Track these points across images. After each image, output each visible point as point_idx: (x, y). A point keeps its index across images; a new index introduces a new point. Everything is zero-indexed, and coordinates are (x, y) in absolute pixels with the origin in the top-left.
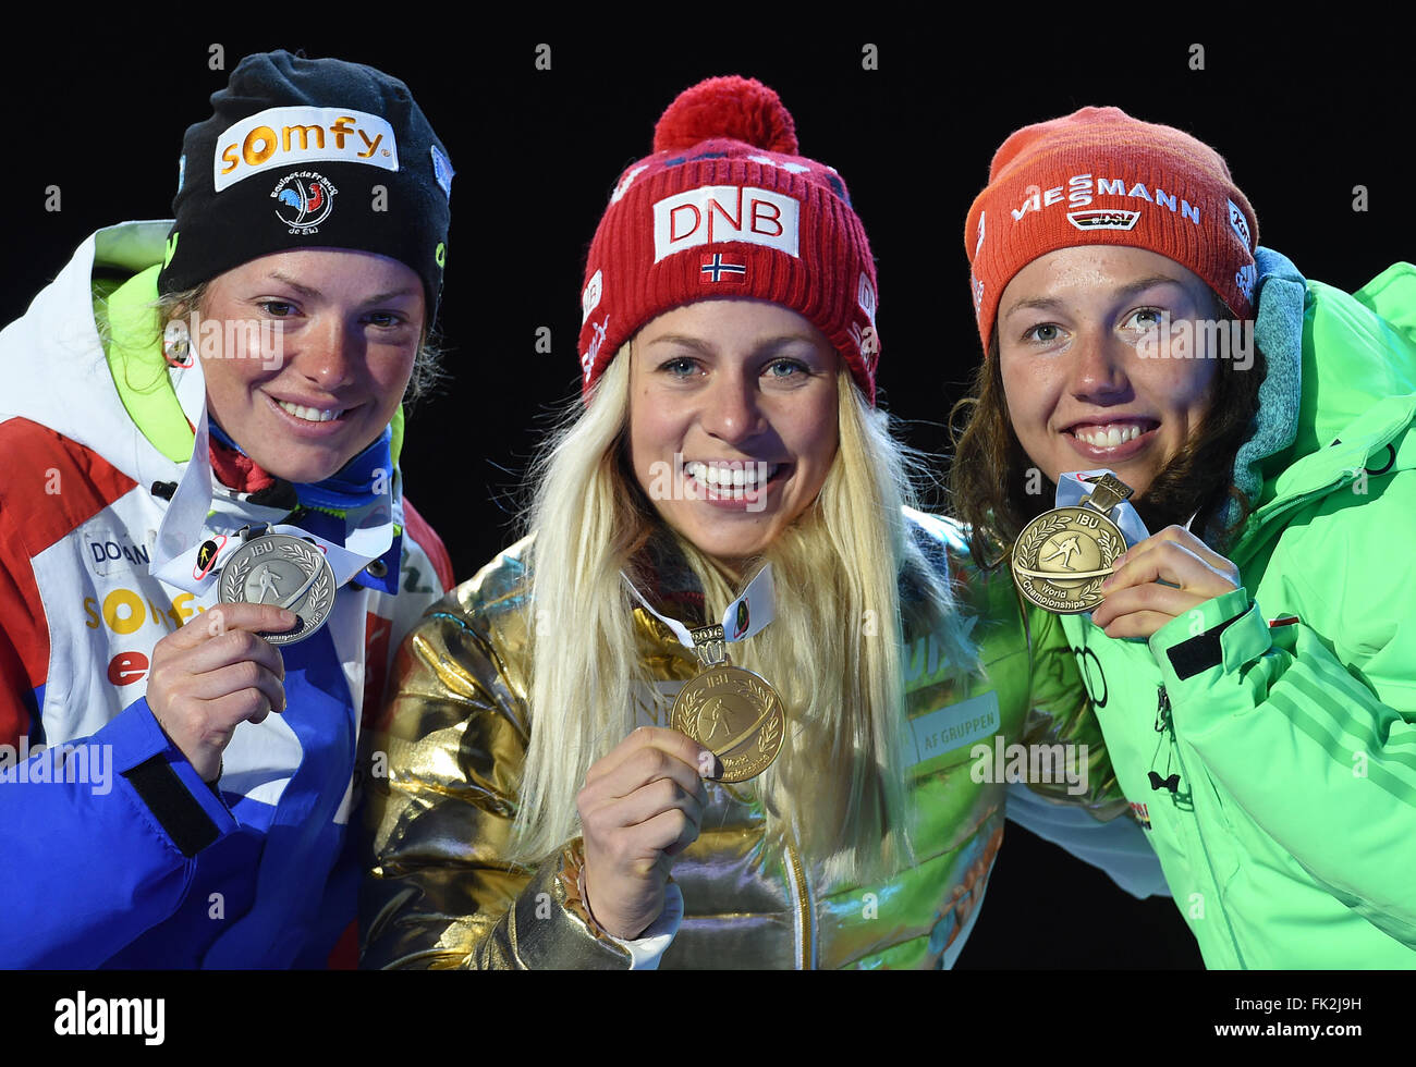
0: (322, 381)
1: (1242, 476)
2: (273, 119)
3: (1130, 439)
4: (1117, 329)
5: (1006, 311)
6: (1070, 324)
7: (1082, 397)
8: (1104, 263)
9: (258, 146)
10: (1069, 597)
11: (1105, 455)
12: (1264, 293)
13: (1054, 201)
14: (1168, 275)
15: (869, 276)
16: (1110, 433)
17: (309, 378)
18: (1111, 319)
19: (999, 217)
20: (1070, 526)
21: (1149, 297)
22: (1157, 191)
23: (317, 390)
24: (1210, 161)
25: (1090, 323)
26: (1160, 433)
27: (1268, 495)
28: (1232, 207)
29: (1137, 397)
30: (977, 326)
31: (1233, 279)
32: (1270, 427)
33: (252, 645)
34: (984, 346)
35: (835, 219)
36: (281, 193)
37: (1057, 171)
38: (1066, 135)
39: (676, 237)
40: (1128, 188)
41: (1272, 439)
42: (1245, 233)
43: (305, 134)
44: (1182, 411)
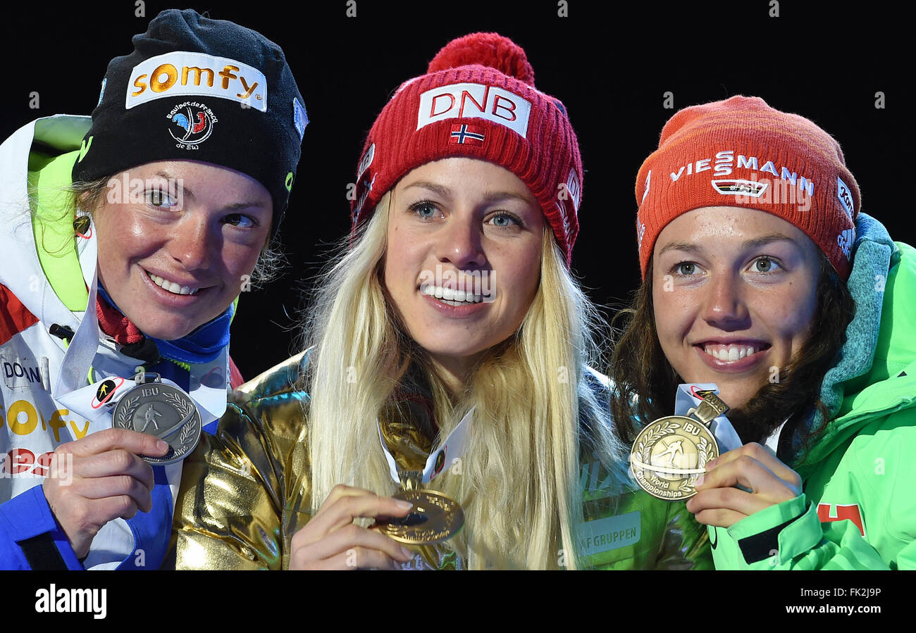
0: (185, 262)
1: (827, 394)
2: (177, 60)
3: (746, 356)
4: (743, 272)
5: (660, 250)
6: (707, 265)
7: (712, 323)
8: (736, 221)
9: (162, 78)
10: (670, 488)
11: (724, 367)
12: (859, 251)
13: (703, 170)
14: (785, 233)
15: (577, 173)
16: (730, 351)
17: (176, 259)
18: (739, 263)
19: (661, 178)
20: (678, 431)
21: (769, 249)
22: (783, 168)
23: (180, 269)
24: (827, 145)
25: (722, 267)
26: (770, 353)
27: (846, 409)
28: (841, 184)
29: (753, 324)
30: (638, 257)
31: (835, 240)
32: (852, 357)
33: (132, 463)
34: (643, 274)
35: (558, 123)
36: (176, 116)
37: (708, 146)
38: (719, 117)
39: (435, 113)
40: (760, 164)
41: (853, 367)
42: (849, 204)
43: (200, 74)
44: (788, 337)
